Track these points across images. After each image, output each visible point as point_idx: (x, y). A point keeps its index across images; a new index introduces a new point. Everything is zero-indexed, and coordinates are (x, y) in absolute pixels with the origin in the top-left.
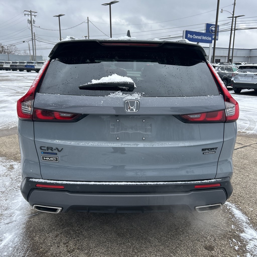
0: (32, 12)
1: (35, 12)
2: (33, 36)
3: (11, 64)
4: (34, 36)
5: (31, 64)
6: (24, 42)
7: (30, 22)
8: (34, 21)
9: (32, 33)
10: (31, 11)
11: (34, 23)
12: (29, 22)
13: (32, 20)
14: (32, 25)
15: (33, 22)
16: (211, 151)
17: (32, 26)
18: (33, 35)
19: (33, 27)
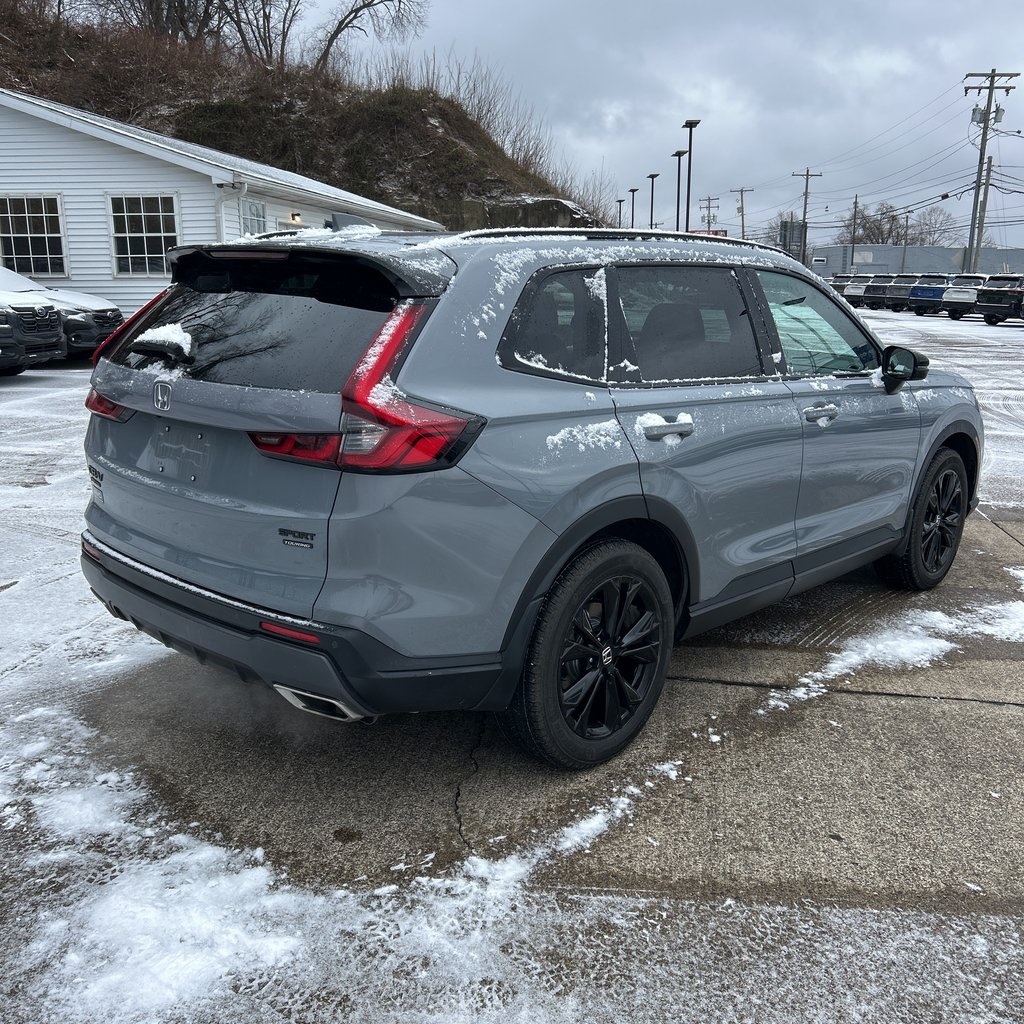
0: (998, 75)
1: (1011, 76)
2: (984, 173)
3: (870, 283)
4: (989, 170)
5: (934, 285)
6: (945, 197)
7: (983, 117)
8: (998, 110)
9: (982, 158)
10: (994, 71)
11: (997, 120)
12: (978, 117)
13: (993, 108)
14: (985, 129)
15: (993, 115)
16: (300, 540)
17: (985, 134)
18: (985, 167)
19: (990, 134)
